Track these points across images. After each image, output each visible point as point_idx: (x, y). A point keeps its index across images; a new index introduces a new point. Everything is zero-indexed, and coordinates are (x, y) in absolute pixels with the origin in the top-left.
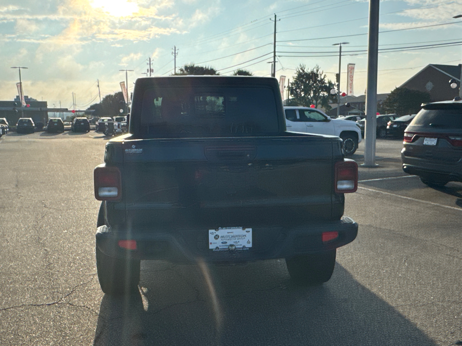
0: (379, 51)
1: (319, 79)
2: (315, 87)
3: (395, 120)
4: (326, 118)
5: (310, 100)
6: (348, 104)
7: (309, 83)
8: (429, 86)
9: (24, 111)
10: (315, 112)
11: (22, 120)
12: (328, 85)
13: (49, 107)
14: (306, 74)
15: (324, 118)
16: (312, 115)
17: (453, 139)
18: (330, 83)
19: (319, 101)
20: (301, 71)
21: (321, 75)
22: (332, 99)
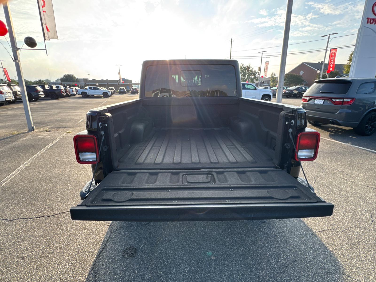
0: (287, 55)
1: (250, 70)
2: (248, 73)
3: (287, 89)
4: (256, 88)
5: (245, 79)
6: (264, 81)
7: (245, 71)
8: (302, 73)
9: (122, 85)
10: (250, 85)
11: (121, 88)
12: (254, 72)
13: (133, 83)
14: (244, 67)
15: (254, 88)
16: (249, 87)
17: (335, 100)
18: (255, 72)
19: (249, 80)
20: (242, 66)
21: (251, 68)
22: (256, 79)
